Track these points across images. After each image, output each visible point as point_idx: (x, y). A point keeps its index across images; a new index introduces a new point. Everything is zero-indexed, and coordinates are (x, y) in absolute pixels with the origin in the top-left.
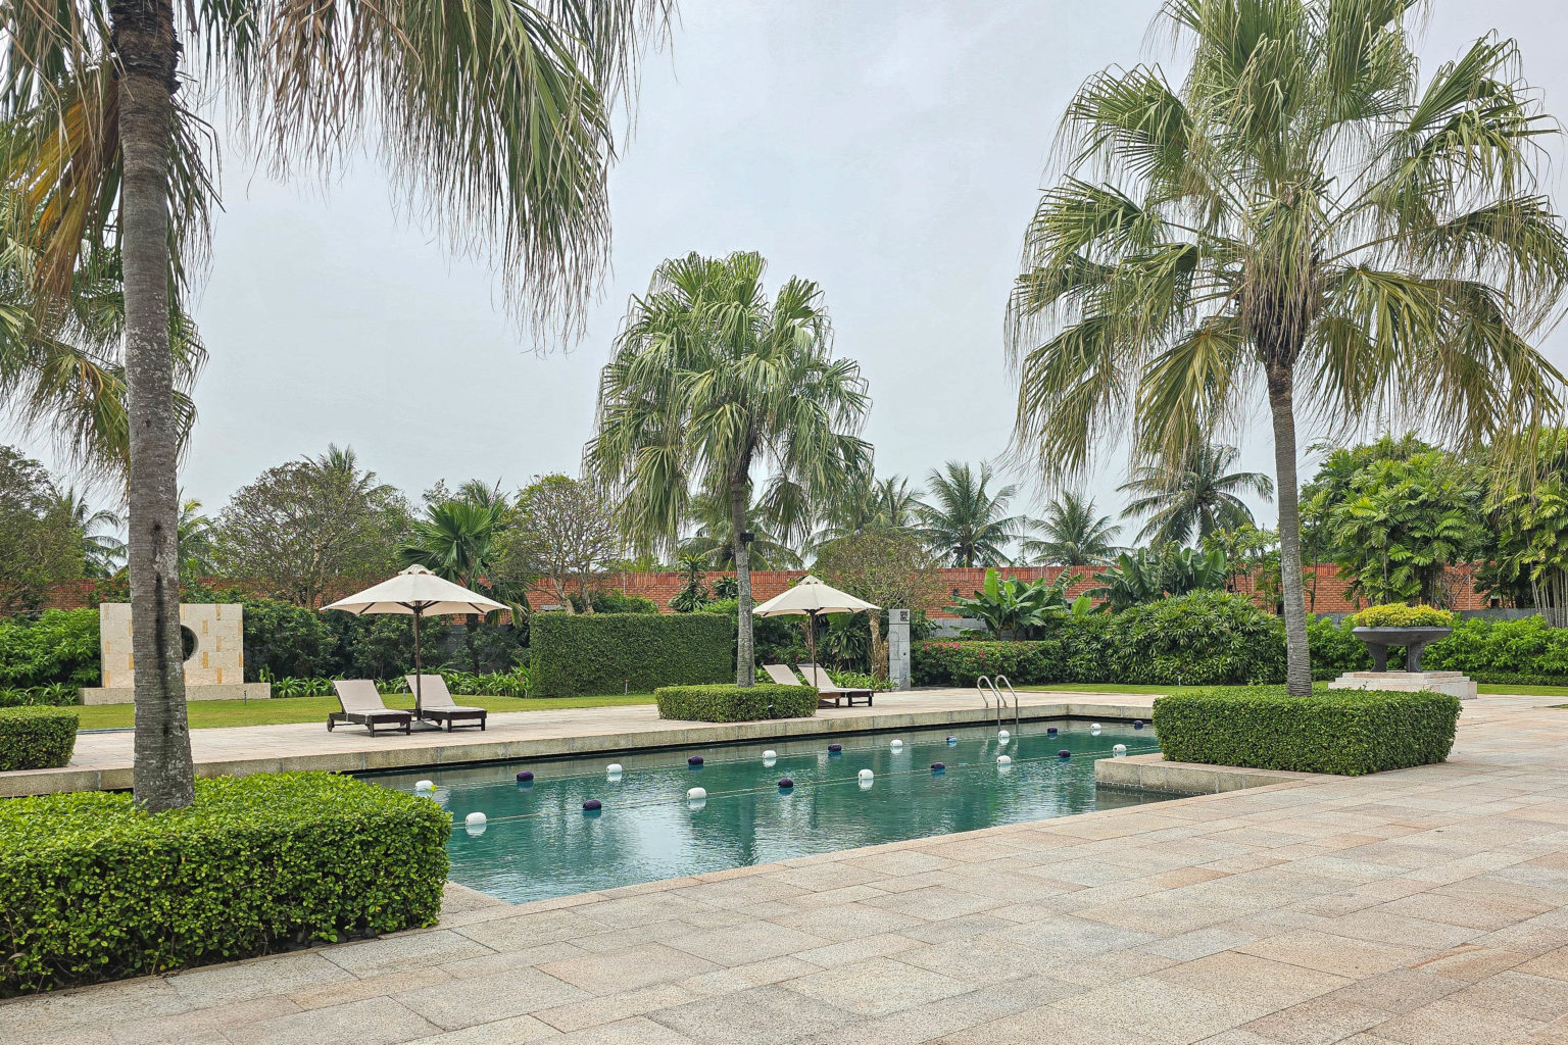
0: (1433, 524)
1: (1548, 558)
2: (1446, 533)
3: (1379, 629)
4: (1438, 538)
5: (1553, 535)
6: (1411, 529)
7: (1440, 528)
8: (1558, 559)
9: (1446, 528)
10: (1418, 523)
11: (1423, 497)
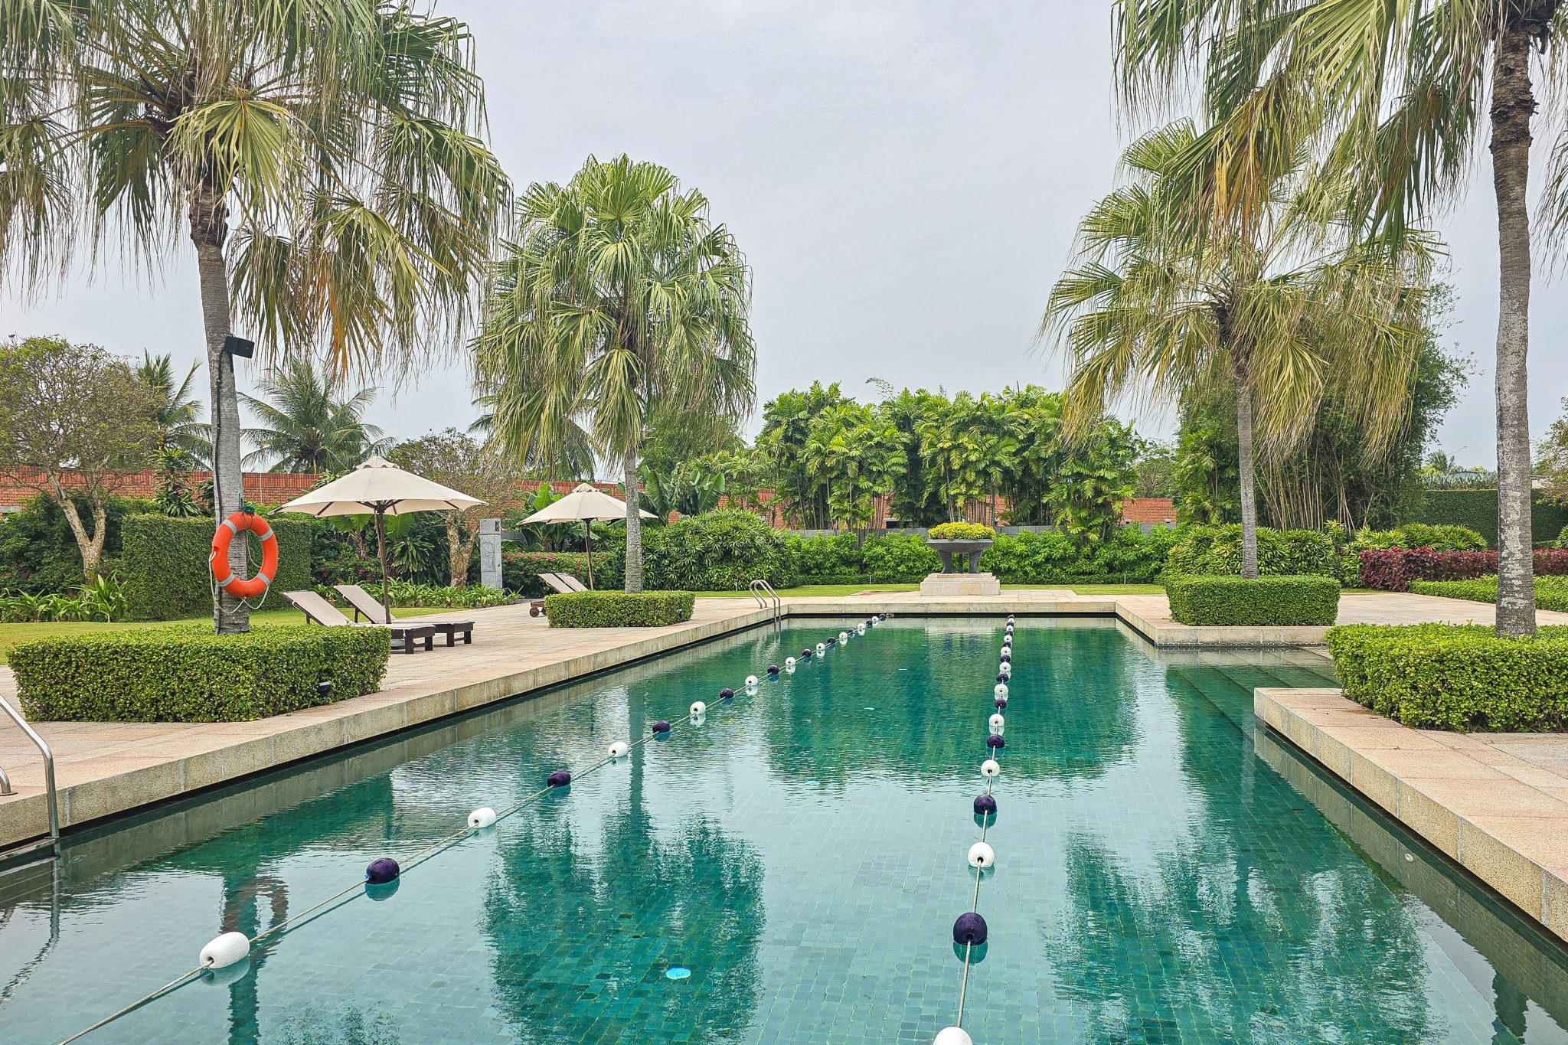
0: (883, 461)
1: (968, 491)
2: (894, 468)
3: (957, 541)
4: (887, 472)
5: (974, 474)
6: (870, 464)
7: (889, 463)
8: (976, 492)
9: (893, 464)
10: (874, 460)
11: (876, 439)
